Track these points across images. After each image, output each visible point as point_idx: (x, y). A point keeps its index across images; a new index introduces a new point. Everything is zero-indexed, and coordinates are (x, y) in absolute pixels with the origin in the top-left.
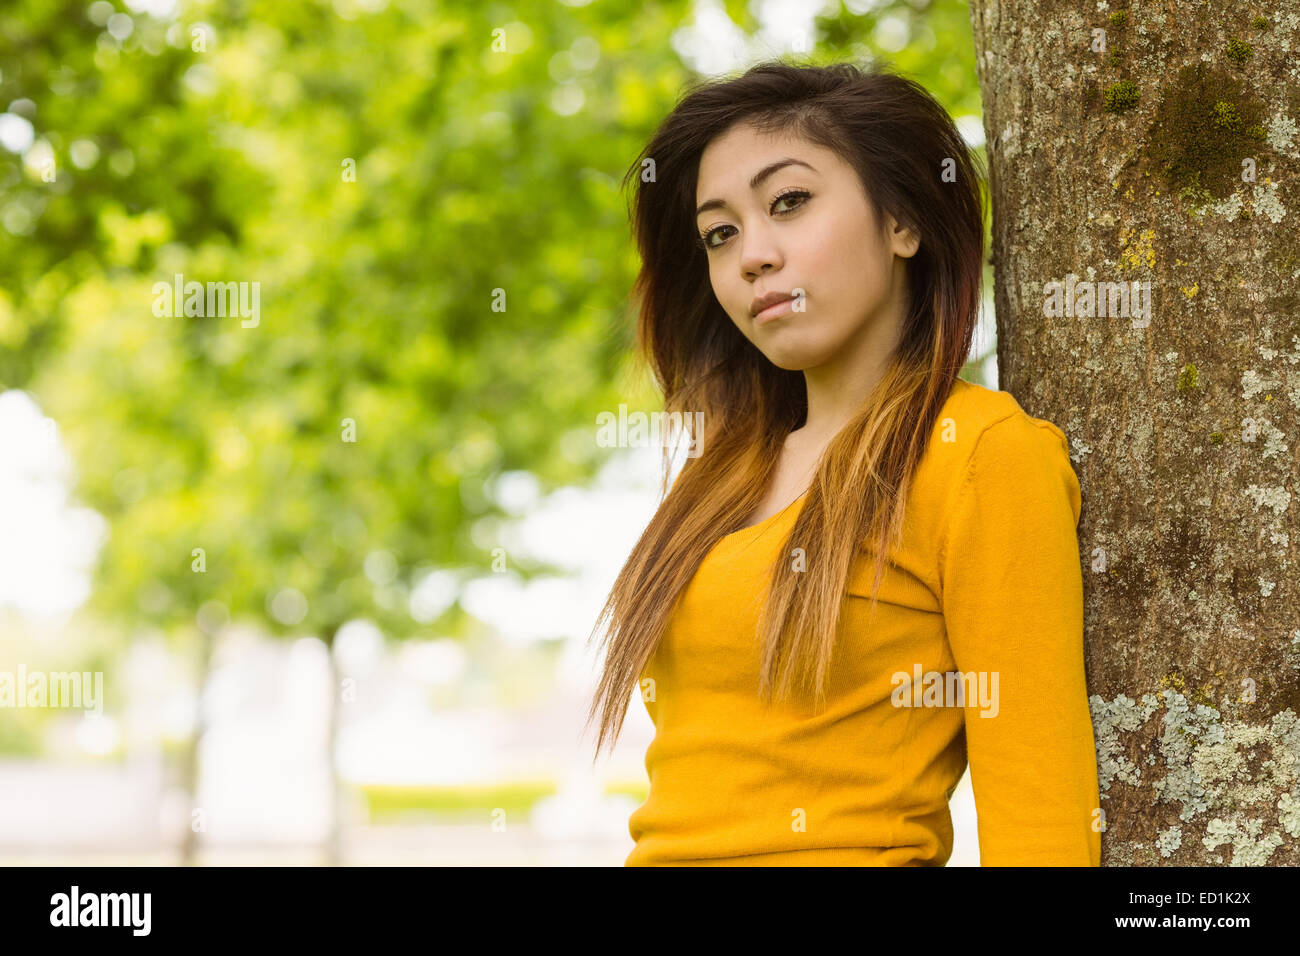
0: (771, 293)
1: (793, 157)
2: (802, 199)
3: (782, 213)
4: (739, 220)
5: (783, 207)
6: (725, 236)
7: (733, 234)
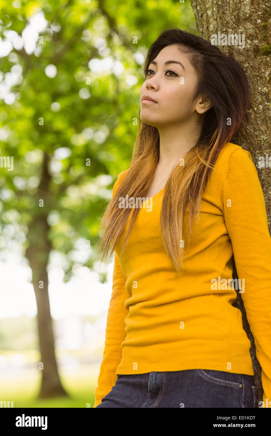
0: (149, 96)
1: (181, 62)
2: (174, 75)
3: (168, 76)
4: (157, 72)
5: (168, 74)
6: (151, 73)
7: (153, 74)
